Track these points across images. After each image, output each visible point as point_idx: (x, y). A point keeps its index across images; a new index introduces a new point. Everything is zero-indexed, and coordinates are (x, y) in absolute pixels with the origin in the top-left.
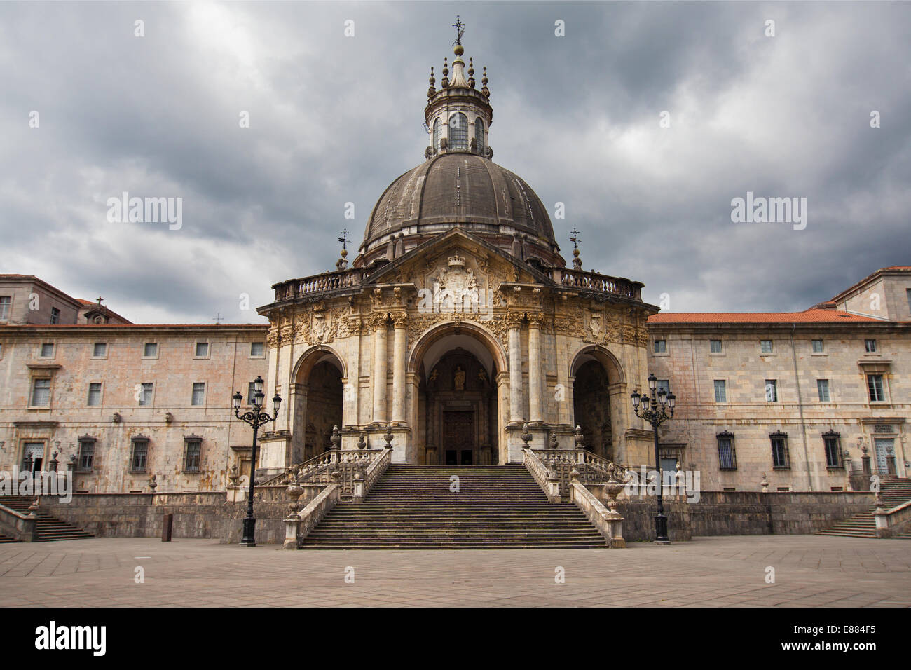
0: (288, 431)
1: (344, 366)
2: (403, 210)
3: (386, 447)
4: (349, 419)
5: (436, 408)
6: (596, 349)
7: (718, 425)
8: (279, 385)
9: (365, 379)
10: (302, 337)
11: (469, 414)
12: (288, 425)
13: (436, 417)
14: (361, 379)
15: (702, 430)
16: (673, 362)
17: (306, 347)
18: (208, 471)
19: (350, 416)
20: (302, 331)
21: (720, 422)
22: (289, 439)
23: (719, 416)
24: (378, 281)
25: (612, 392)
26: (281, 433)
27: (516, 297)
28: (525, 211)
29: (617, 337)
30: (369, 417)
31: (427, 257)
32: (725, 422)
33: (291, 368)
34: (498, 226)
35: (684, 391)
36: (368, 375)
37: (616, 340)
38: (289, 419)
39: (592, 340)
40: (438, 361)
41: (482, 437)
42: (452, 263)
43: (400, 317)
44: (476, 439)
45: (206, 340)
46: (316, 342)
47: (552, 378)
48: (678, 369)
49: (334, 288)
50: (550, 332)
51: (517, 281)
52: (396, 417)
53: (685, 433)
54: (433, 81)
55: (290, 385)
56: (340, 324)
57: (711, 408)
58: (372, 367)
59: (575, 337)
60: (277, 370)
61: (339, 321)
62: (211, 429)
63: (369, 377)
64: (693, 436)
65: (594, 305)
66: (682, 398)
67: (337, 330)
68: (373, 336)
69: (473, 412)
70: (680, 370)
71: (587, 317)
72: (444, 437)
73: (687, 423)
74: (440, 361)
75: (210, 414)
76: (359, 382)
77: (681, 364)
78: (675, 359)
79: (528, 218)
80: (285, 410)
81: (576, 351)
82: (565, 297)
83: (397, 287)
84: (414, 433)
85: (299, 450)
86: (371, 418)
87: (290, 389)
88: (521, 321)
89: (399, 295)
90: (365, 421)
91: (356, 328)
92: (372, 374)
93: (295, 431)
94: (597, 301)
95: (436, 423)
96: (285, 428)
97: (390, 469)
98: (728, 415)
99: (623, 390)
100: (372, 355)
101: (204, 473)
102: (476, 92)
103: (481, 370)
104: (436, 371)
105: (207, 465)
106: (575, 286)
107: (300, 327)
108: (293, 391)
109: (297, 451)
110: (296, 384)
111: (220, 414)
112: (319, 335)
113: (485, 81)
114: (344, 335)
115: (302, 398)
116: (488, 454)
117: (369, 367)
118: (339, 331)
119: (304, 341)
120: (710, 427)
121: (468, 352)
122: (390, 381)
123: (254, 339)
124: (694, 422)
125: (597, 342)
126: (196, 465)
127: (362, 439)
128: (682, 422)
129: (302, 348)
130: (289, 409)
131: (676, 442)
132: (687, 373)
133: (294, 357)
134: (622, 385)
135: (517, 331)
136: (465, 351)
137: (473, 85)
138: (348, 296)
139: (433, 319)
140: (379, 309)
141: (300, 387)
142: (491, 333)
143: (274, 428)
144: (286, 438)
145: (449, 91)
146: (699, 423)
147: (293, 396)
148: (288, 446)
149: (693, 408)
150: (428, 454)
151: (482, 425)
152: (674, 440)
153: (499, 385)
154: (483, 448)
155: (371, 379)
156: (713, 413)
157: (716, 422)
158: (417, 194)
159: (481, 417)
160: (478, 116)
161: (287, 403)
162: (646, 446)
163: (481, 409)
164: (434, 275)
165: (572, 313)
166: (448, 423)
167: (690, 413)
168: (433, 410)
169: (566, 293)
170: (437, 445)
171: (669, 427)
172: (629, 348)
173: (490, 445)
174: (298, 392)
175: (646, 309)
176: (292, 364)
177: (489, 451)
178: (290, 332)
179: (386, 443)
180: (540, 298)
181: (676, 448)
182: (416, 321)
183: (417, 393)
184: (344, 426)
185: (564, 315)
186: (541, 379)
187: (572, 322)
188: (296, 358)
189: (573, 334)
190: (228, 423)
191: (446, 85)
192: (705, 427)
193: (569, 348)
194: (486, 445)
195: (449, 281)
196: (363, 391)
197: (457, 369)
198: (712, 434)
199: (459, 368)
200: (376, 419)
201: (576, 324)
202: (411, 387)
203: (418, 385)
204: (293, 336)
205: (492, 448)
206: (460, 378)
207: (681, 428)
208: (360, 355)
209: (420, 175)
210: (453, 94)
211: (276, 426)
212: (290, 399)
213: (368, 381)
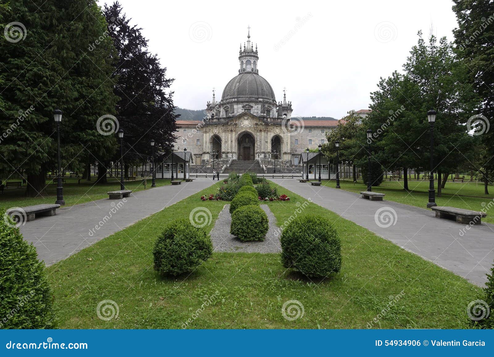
1: (221, 139)
2: (233, 93)
3: (232, 156)
4: (223, 150)
5: (242, 147)
6: (277, 135)
10: (211, 132)
11: (249, 148)
12: (209, 151)
16: (299, 135)
22: (209, 153)
25: (281, 144)
27: (259, 126)
31: (240, 117)
33: (209, 138)
34: (258, 98)
36: (227, 141)
37: (282, 133)
38: (209, 149)
39: (276, 133)
41: (252, 153)
42: (245, 118)
43: (234, 130)
46: (215, 133)
47: (267, 142)
50: (266, 132)
51: (259, 122)
52: (234, 150)
54: (241, 48)
55: (209, 142)
57: (308, 146)
58: (228, 139)
60: (206, 139)
61: (220, 129)
65: (277, 126)
66: (301, 144)
67: (220, 131)
68: (228, 133)
70: (301, 137)
71: (275, 128)
72: (243, 153)
75: (188, 147)
76: (225, 142)
79: (267, 94)
88: (260, 130)
89: (234, 125)
90: (227, 151)
91: (224, 131)
93: (211, 152)
95: (242, 150)
97: (233, 161)
98: (311, 148)
100: (228, 137)
102: (254, 52)
103: (252, 138)
104: (241, 138)
107: (211, 130)
109: (212, 156)
113: (256, 48)
116: (253, 158)
122: (232, 143)
124: (303, 149)
125: (278, 133)
127: (226, 155)
129: (211, 134)
131: (298, 154)
135: (259, 133)
137: (253, 50)
138: (222, 124)
139: (241, 130)
140: (230, 128)
141: (211, 142)
142: (253, 133)
145: (246, 53)
148: (209, 155)
149: (303, 146)
150: (240, 158)
151: (252, 150)
153: (255, 143)
158: (237, 89)
160: (254, 61)
162: (288, 156)
163: (252, 147)
164: (241, 120)
165: (272, 127)
166: (244, 150)
169: (270, 124)
170: (242, 155)
172: (285, 134)
173: (253, 156)
174: (211, 144)
180: (264, 125)
182: (237, 130)
184: (222, 152)
185: (270, 128)
186: (264, 143)
187: (272, 129)
188: (210, 136)
189: (272, 132)
191: (245, 50)
193: (271, 135)
195: (244, 122)
200: (229, 150)
203: (238, 143)
204: (209, 131)
206: (247, 140)
208: (225, 137)
213: (227, 143)
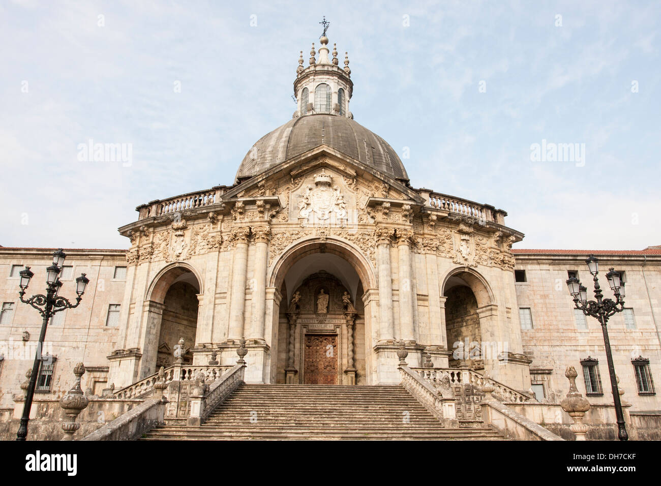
0: (138, 349)
1: (201, 282)
2: (270, 155)
3: (238, 363)
4: (202, 337)
5: (298, 330)
6: (466, 270)
7: (581, 351)
8: (133, 302)
9: (222, 295)
10: (161, 255)
11: (332, 337)
12: (139, 344)
13: (297, 340)
14: (217, 296)
15: (566, 356)
16: (533, 290)
17: (164, 264)
18: (59, 391)
19: (204, 334)
20: (161, 249)
21: (582, 348)
22: (138, 357)
23: (581, 342)
24: (240, 195)
25: (481, 315)
26: (131, 351)
27: (386, 214)
28: (384, 158)
29: (486, 260)
30: (225, 335)
31: (292, 173)
32: (588, 348)
33: (146, 286)
35: (546, 318)
36: (226, 291)
37: (485, 263)
38: (140, 337)
39: (462, 261)
40: (301, 284)
41: (346, 361)
42: (319, 179)
43: (262, 231)
44: (339, 364)
45: (71, 263)
46: (173, 259)
47: (423, 297)
48: (538, 297)
49: (196, 207)
50: (419, 251)
51: (386, 197)
52: (253, 333)
53: (550, 359)
54: (302, 62)
55: (144, 302)
56: (200, 241)
57: (573, 335)
58: (230, 283)
59: (445, 257)
60: (133, 288)
61: (199, 237)
62: (67, 349)
63: (226, 293)
64: (558, 362)
65: (462, 228)
66: (544, 325)
67: (195, 247)
68: (232, 251)
69: (337, 335)
70: (541, 298)
71: (456, 238)
72: (305, 360)
73: (551, 349)
74: (303, 285)
75: (67, 334)
76: (215, 298)
77: (542, 293)
78: (535, 288)
79: (387, 165)
80: (137, 327)
81: (446, 271)
82: (435, 218)
83: (260, 200)
84: (272, 351)
85: (149, 370)
86: (226, 336)
87: (144, 306)
88: (391, 237)
89: (262, 209)
90: (219, 339)
91: (215, 244)
92: (230, 290)
93: (146, 350)
94: (466, 224)
95: (298, 345)
96: (135, 346)
98: (590, 342)
99: (494, 312)
100: (231, 271)
101: (55, 392)
102: (338, 68)
103: (346, 293)
104: (298, 293)
105: (59, 385)
106: (442, 209)
107: (159, 245)
108: (147, 308)
109: (147, 370)
110: (150, 301)
111: (78, 334)
112: (177, 253)
113: (347, 62)
114: (202, 252)
115: (156, 316)
116: (352, 378)
117: (227, 283)
118: (198, 248)
119: (162, 259)
120: (573, 353)
121: (332, 275)
122: (248, 297)
123: (119, 263)
124: (558, 348)
125: (466, 264)
126: (48, 384)
127: (215, 356)
128: (546, 348)
129: (158, 265)
130: (141, 327)
131: (541, 368)
132: (547, 301)
133: (150, 275)
134: (493, 307)
135: (386, 247)
136: (328, 274)
137: (337, 63)
138: (209, 212)
139: (297, 234)
140: (240, 223)
141: (154, 304)
142: (359, 249)
143: (125, 346)
144: (136, 356)
145: (315, 66)
146: (562, 349)
147: (146, 314)
148: (137, 365)
149: (556, 334)
150: (288, 377)
151: (346, 348)
152: (539, 366)
153: (365, 304)
154: (346, 372)
155: (228, 295)
156: (576, 339)
157: (579, 348)
158: (285, 141)
159: (345, 341)
160: (341, 87)
161: (140, 320)
162: (520, 370)
163: (345, 332)
164: (299, 191)
165: (441, 234)
166: (309, 346)
167: (553, 340)
168: (294, 333)
169: (436, 213)
170: (297, 368)
171: (533, 353)
172: (497, 271)
173: (354, 369)
174: (153, 309)
175: (513, 235)
176: (147, 281)
177: (354, 375)
178: (149, 250)
179: (239, 358)
180: (410, 215)
181: (541, 373)
182: (279, 236)
183: (278, 312)
184: (196, 344)
185: (433, 235)
186: (413, 297)
187: (442, 243)
188: (153, 275)
189: (443, 255)
190: (85, 343)
191: (313, 63)
192: (568, 353)
194: (349, 369)
195: (315, 197)
196: (218, 308)
197: (320, 292)
198: (576, 360)
199: (322, 291)
200: (231, 337)
201: (445, 245)
202: (271, 304)
203: (279, 303)
204: (152, 253)
205: (356, 372)
206: (323, 301)
207: (545, 354)
208: (218, 271)
209: (288, 127)
210: (318, 68)
211: (127, 344)
212: (142, 317)
213: (225, 298)
